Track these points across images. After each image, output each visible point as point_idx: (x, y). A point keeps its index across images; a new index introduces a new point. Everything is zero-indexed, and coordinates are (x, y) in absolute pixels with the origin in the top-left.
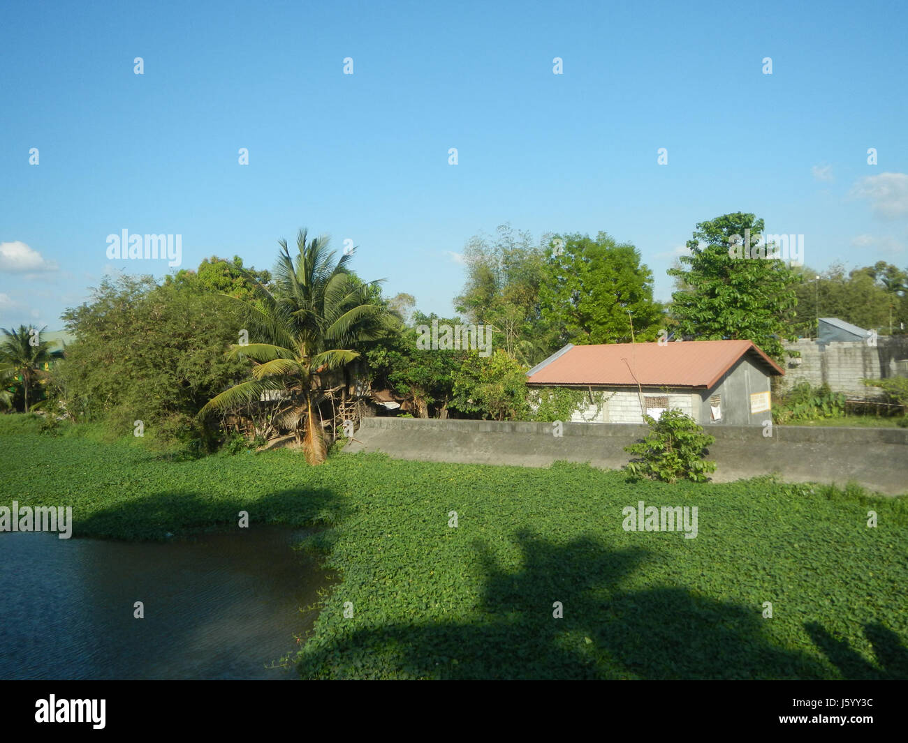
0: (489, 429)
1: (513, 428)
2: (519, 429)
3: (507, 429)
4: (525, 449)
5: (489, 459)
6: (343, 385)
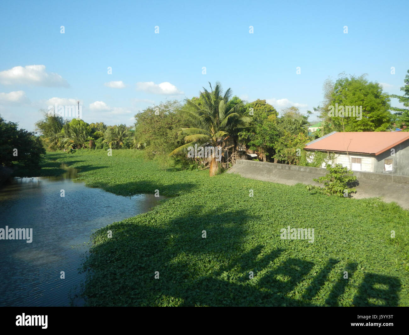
0: (280, 168)
1: (289, 168)
2: (291, 168)
3: (287, 168)
4: (289, 177)
5: (275, 180)
6: (233, 146)
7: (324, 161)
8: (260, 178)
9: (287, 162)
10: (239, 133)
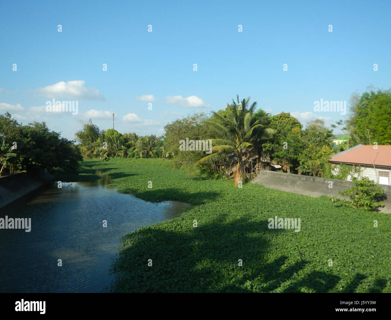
0: (304, 179)
1: (314, 180)
2: (316, 180)
3: (311, 180)
4: (313, 189)
5: (299, 192)
6: (257, 156)
7: (350, 174)
8: (283, 189)
9: (311, 174)
10: (263, 145)
